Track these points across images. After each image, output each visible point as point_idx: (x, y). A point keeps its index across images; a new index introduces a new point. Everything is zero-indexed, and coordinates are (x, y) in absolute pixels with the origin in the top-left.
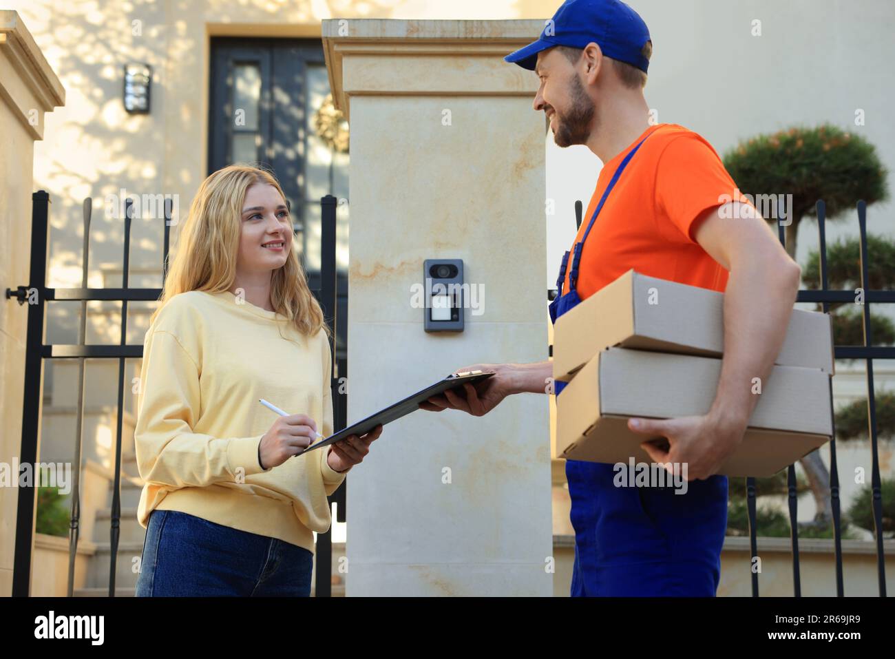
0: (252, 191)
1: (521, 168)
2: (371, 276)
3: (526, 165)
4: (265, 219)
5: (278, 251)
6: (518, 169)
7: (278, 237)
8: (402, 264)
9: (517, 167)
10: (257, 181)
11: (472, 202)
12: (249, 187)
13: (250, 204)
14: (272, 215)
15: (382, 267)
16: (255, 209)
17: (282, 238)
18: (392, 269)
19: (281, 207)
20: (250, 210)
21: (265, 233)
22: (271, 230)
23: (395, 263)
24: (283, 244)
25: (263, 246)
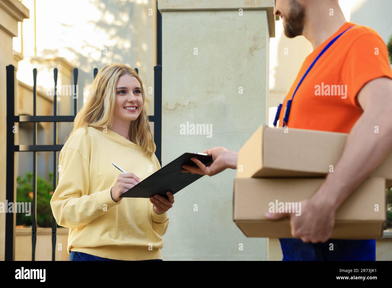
0: (122, 78)
1: (252, 50)
2: (174, 110)
3: (255, 49)
4: (127, 93)
5: (133, 111)
6: (251, 51)
7: (133, 104)
8: (190, 103)
9: (251, 50)
10: (125, 73)
11: (227, 69)
12: (120, 76)
13: (120, 85)
14: (131, 92)
15: (179, 105)
16: (122, 88)
17: (136, 105)
18: (185, 106)
19: (137, 88)
20: (120, 88)
21: (126, 101)
22: (129, 100)
23: (186, 103)
24: (136, 108)
25: (124, 108)
